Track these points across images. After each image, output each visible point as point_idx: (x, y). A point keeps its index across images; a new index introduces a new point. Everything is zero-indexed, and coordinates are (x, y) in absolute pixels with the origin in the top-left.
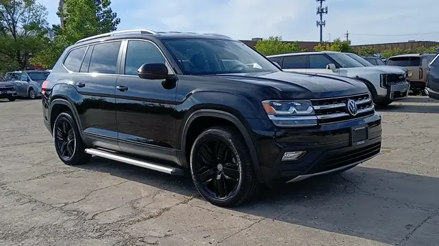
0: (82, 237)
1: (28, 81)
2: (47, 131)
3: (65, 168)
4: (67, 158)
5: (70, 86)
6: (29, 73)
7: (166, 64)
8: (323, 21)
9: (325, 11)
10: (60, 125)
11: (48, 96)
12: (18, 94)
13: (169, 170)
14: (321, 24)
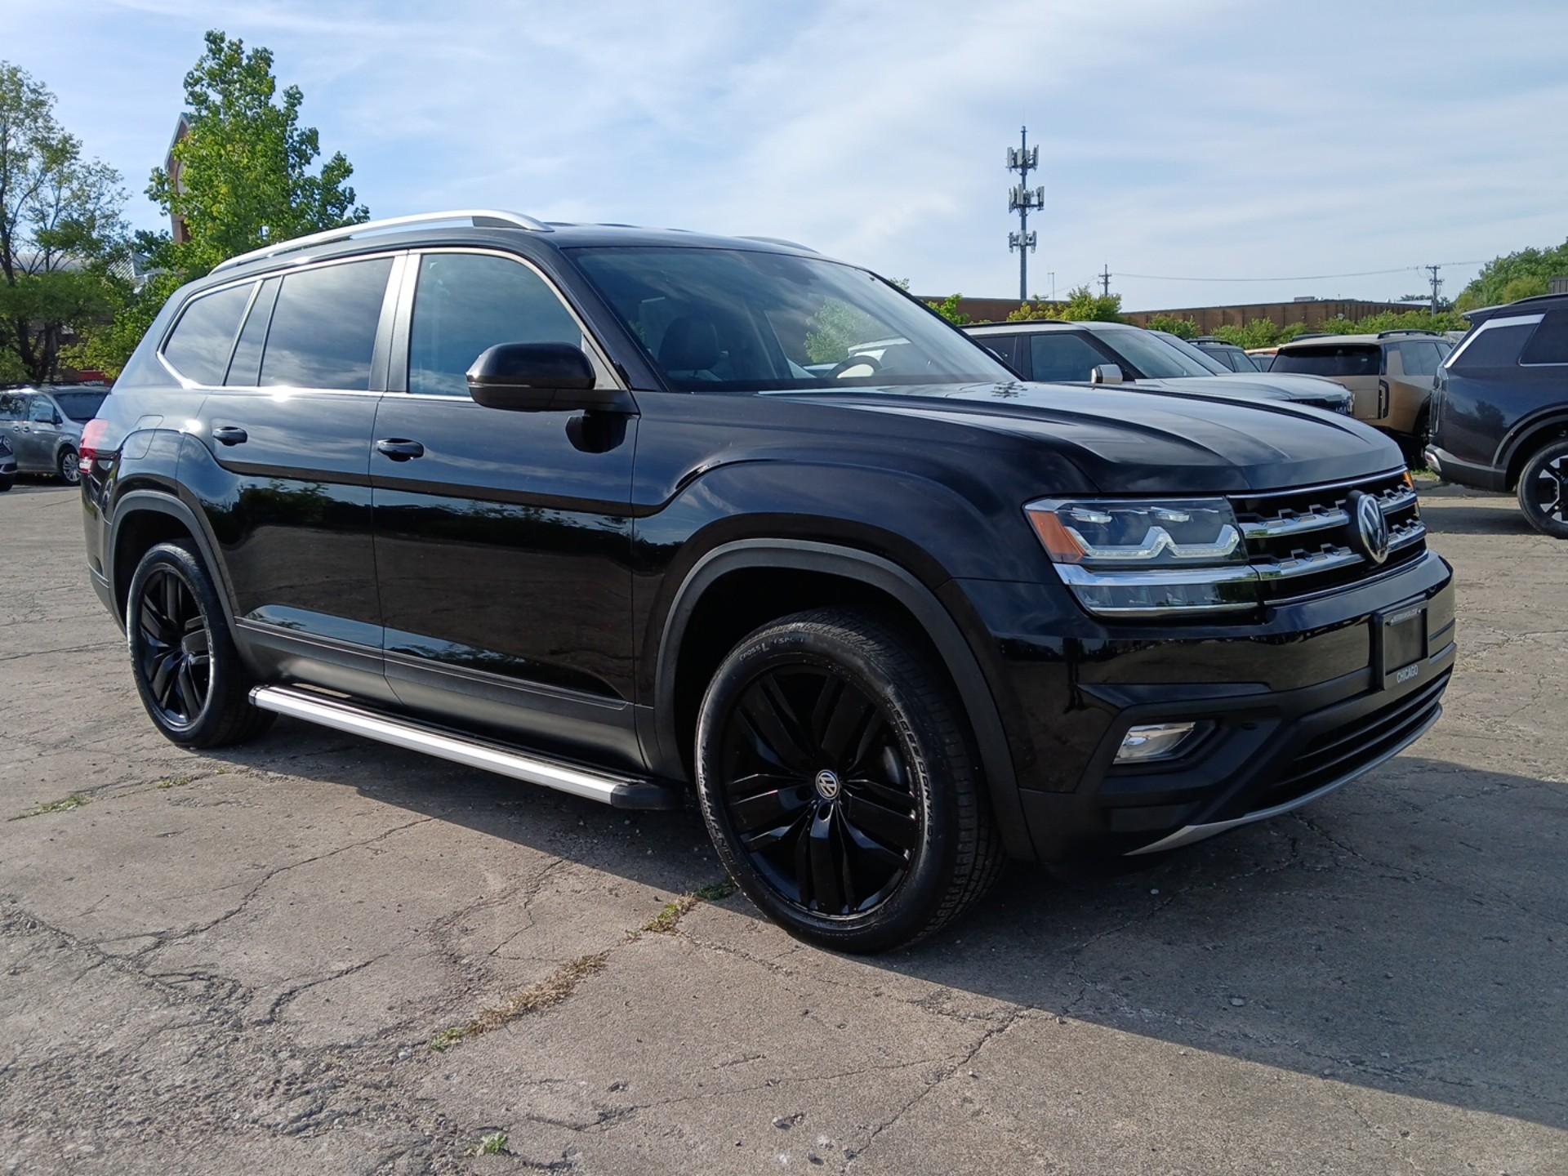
0: (221, 1124)
1: (56, 421)
2: (101, 610)
3: (166, 763)
4: (179, 722)
5: (186, 440)
6: (58, 396)
7: (584, 348)
8: (1029, 231)
9: (1034, 201)
10: (153, 590)
11: (102, 474)
12: (23, 466)
13: (600, 787)
14: (1023, 243)
